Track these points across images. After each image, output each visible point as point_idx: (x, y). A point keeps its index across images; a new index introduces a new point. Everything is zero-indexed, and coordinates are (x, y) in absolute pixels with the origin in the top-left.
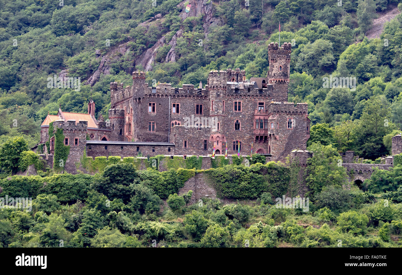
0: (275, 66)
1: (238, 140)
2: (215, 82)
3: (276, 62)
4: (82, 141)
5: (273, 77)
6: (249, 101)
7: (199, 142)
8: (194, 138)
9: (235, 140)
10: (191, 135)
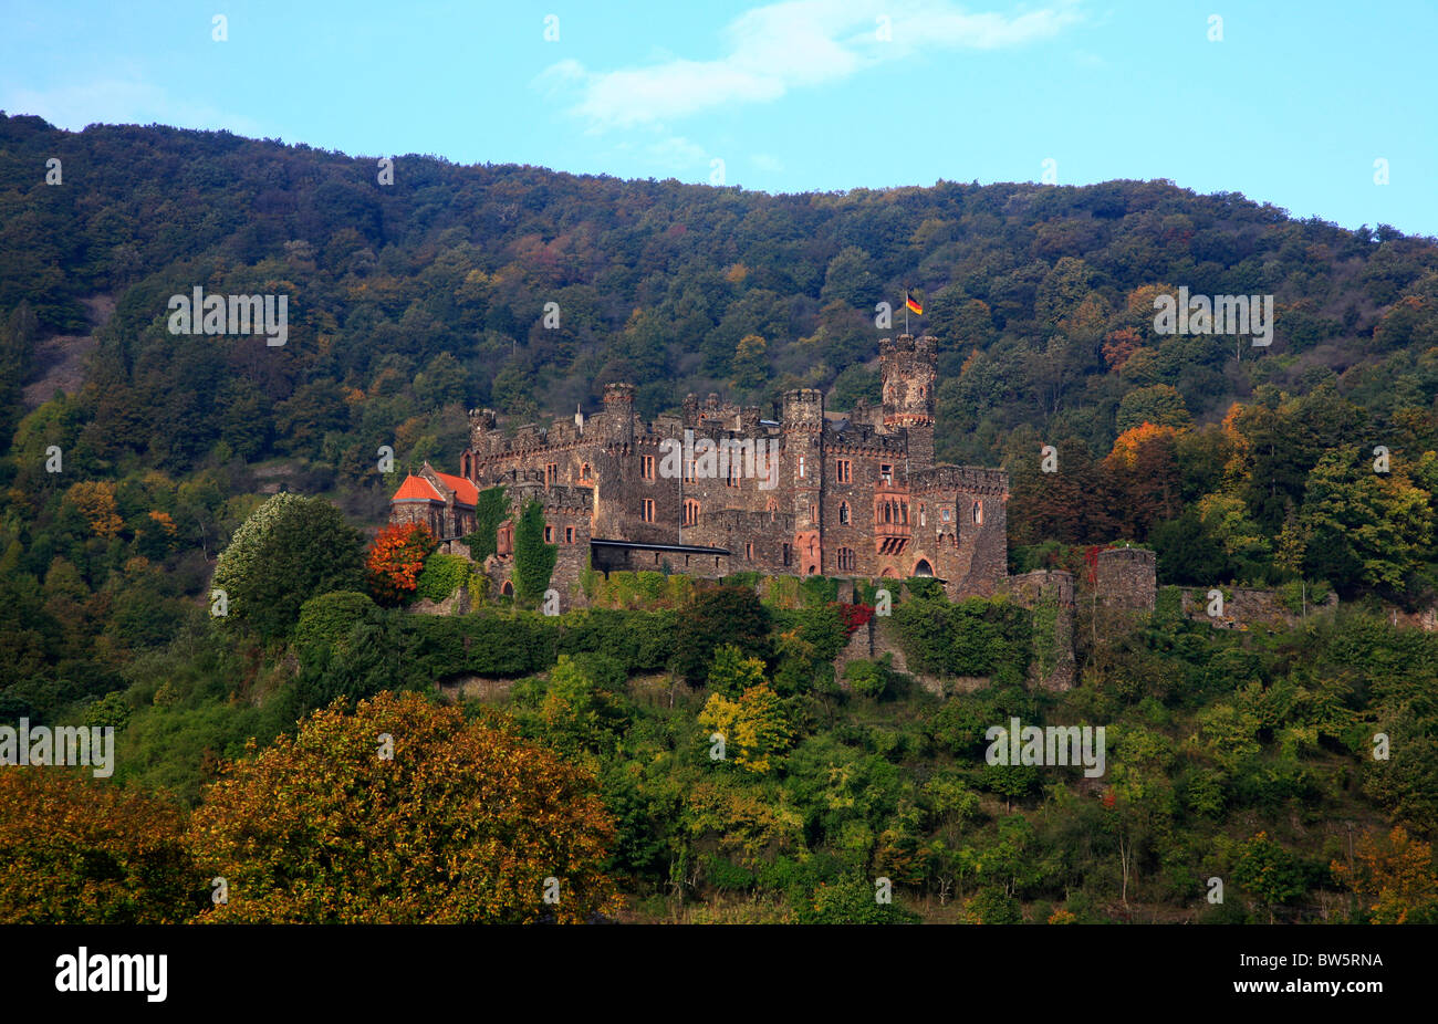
0: (911, 387)
1: (847, 545)
2: (807, 415)
3: (913, 377)
4: (582, 534)
5: (906, 410)
6: (864, 461)
7: (775, 548)
8: (764, 537)
9: (841, 547)
10: (758, 530)
